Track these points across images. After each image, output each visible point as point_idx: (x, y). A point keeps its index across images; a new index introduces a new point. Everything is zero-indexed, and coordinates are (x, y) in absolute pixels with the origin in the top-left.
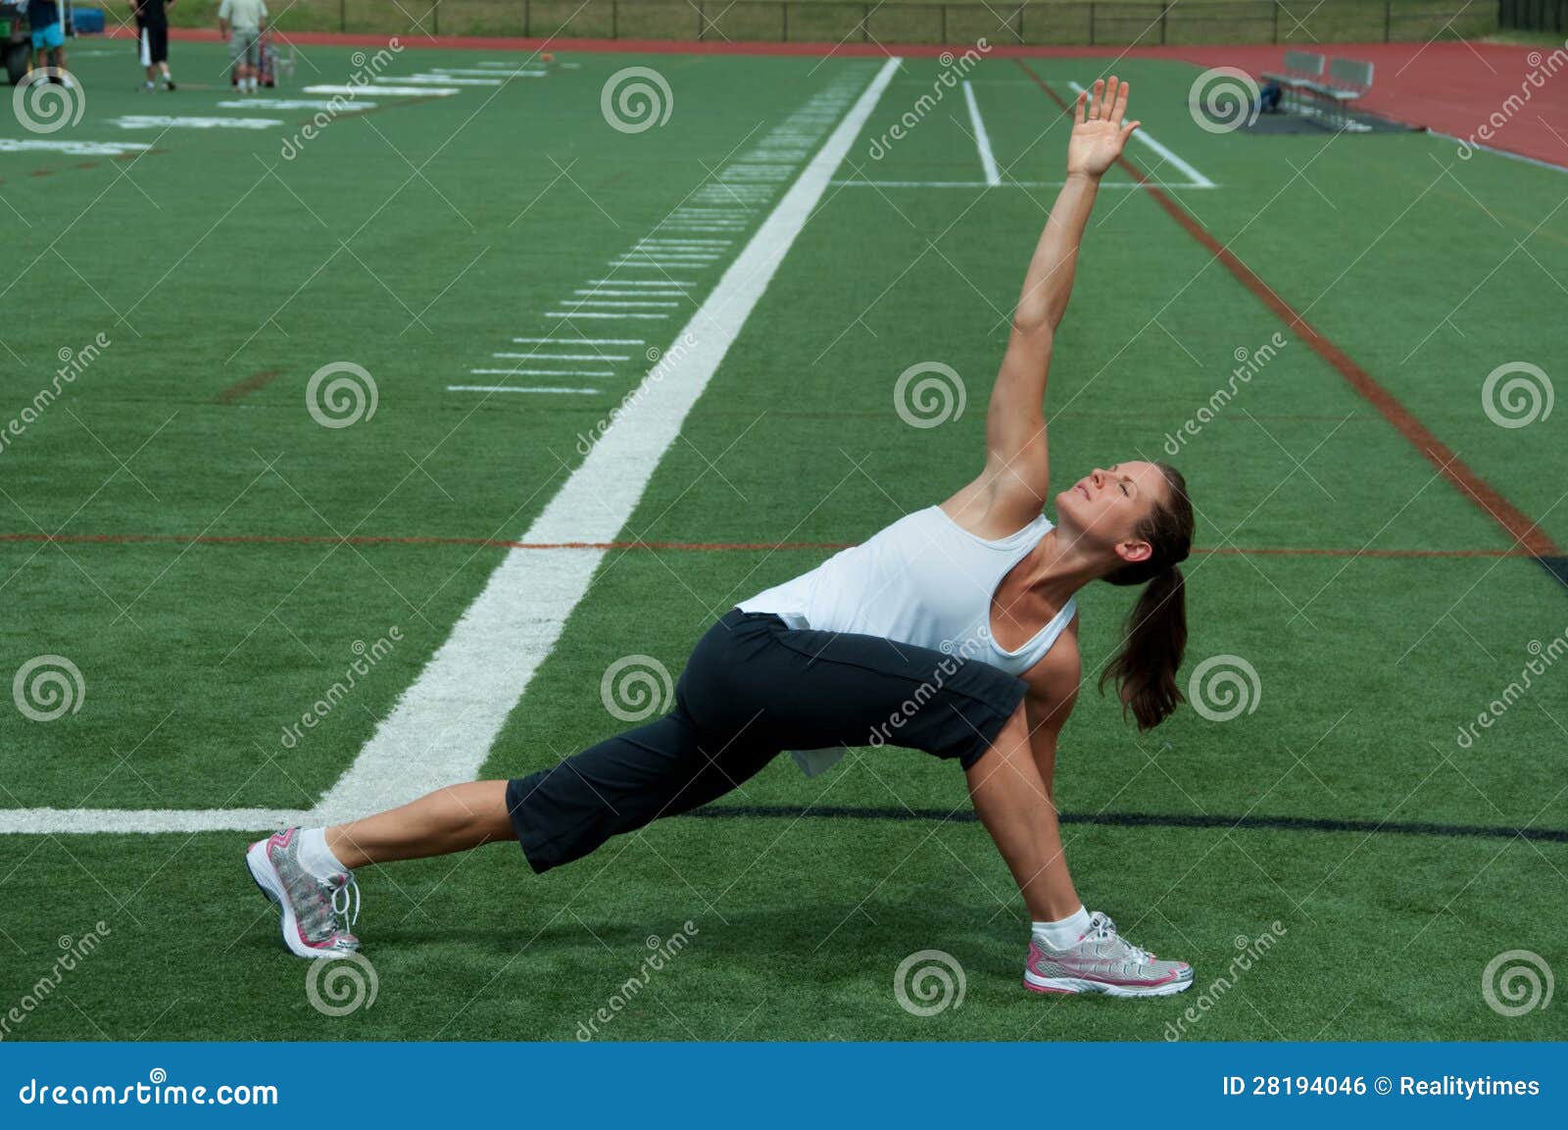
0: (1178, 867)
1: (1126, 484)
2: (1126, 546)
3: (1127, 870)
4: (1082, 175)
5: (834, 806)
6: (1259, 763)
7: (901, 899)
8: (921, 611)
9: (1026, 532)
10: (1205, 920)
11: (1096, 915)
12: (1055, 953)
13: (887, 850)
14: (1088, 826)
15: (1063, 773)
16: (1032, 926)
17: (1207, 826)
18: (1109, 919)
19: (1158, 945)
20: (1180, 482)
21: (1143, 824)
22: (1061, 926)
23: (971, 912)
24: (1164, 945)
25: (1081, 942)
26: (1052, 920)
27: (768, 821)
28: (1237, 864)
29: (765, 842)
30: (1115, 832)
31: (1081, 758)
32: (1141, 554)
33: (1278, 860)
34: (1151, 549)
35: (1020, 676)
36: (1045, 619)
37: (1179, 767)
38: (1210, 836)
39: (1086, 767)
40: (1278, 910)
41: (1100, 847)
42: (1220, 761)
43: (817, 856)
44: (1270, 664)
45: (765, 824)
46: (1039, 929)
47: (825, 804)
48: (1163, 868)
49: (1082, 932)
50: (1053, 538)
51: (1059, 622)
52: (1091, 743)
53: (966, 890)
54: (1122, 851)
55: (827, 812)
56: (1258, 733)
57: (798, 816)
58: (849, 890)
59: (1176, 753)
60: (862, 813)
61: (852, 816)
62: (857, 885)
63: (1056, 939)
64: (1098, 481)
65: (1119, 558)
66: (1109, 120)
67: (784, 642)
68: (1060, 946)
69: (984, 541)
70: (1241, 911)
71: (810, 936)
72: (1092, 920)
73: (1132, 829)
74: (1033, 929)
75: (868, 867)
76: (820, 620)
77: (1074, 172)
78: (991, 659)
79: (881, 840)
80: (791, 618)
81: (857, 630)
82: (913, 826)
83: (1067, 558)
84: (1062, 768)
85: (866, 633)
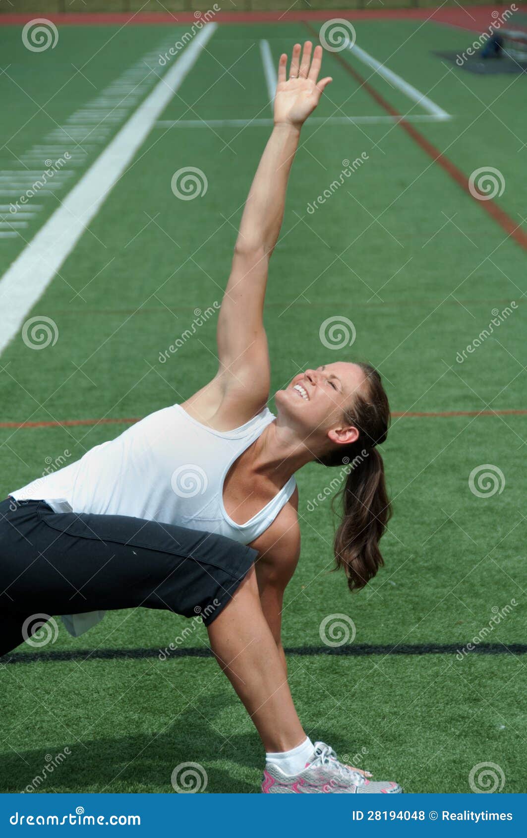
0: (394, 691)
1: (334, 381)
2: (337, 432)
3: (353, 696)
4: (286, 124)
5: (115, 648)
6: (465, 595)
7: (163, 731)
8: (168, 492)
9: (252, 424)
10: (415, 739)
11: (319, 744)
12: (285, 779)
13: (155, 687)
14: (324, 657)
15: (306, 610)
16: (265, 756)
17: (421, 653)
18: (330, 748)
19: (375, 764)
20: (377, 377)
21: (368, 653)
22: (291, 755)
23: (221, 740)
24: (379, 764)
25: (307, 768)
26: (282, 750)
27: (59, 665)
28: (443, 687)
29: (54, 684)
30: (345, 662)
31: (321, 596)
32: (351, 437)
33: (477, 682)
34: (358, 432)
35: (250, 544)
36: (269, 496)
37: (400, 602)
38: (423, 663)
39: (325, 605)
40: (475, 728)
41: (331, 676)
42: (433, 594)
43: (95, 695)
44: (478, 509)
45: (56, 668)
46: (272, 759)
47: (108, 646)
48: (382, 693)
49: (307, 760)
50: (274, 426)
51: (282, 497)
52: (330, 583)
53: (218, 721)
54: (350, 678)
55: (108, 654)
56: (466, 568)
57: (84, 658)
58: (120, 724)
59: (398, 589)
60: (138, 654)
61: (130, 657)
62: (127, 720)
63: (286, 766)
64: (311, 380)
65: (332, 442)
66: (307, 77)
67: (51, 524)
68: (290, 773)
69: (216, 432)
70: (445, 730)
71: (83, 770)
72: (316, 749)
73: (359, 658)
74: (267, 759)
75: (138, 703)
76: (80, 506)
77: (280, 122)
78: (226, 532)
79: (151, 677)
80: (54, 503)
81: (112, 512)
82: (179, 664)
83: (285, 445)
84: (306, 606)
85: (119, 514)
